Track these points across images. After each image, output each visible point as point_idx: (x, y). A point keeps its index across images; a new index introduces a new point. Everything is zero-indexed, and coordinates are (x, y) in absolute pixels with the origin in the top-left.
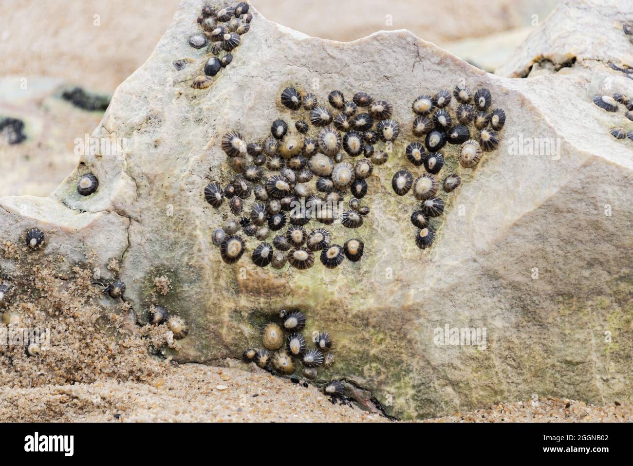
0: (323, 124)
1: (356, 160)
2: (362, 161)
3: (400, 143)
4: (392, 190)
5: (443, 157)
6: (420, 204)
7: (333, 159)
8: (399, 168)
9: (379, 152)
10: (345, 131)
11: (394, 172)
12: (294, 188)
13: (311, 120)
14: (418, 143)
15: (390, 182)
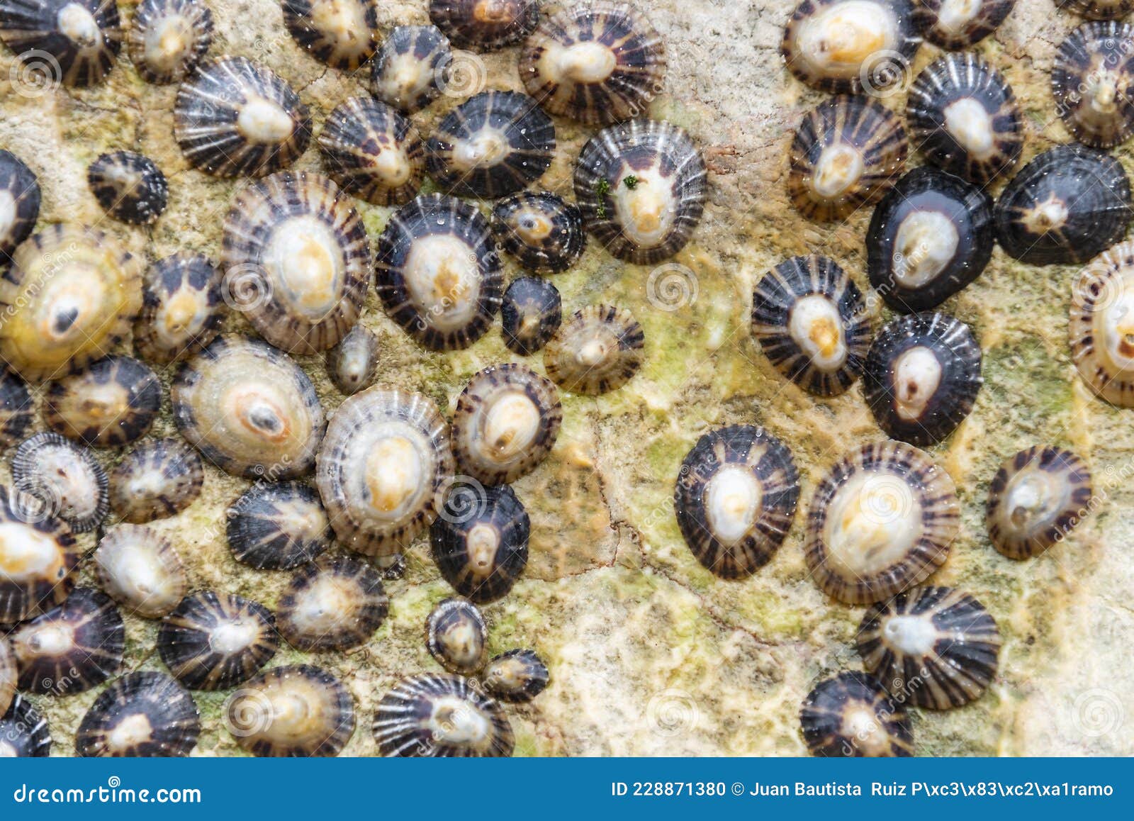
0: (255, 164)
1: (458, 371)
2: (491, 377)
3: (715, 263)
4: (680, 544)
5: (977, 344)
6: (851, 630)
7: (319, 373)
8: (714, 413)
9: (591, 320)
10: (391, 200)
11: (684, 434)
12: (89, 554)
13: (185, 145)
14: (821, 263)
15: (664, 499)
